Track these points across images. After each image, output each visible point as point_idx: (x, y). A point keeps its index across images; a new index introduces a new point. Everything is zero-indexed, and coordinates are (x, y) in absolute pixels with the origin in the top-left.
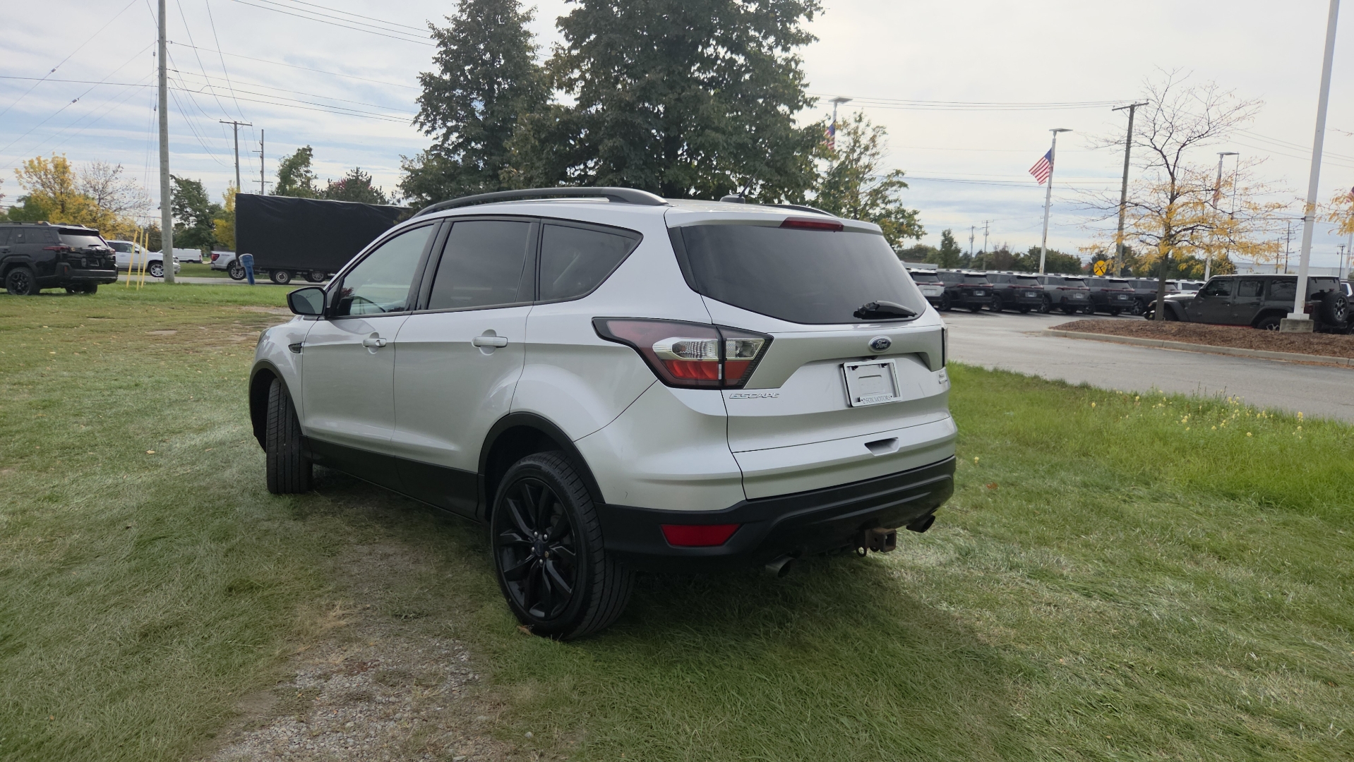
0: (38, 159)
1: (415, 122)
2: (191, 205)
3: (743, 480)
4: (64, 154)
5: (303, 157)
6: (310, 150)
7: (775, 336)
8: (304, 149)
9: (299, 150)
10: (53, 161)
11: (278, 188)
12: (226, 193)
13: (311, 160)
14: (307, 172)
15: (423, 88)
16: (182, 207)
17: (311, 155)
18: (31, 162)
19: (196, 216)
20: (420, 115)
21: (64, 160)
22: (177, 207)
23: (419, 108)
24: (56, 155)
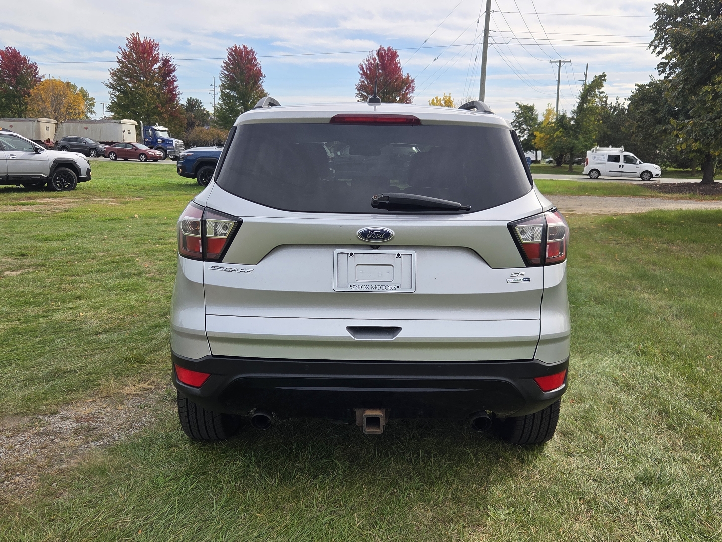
0: (436, 98)
1: (650, 46)
2: (526, 123)
3: (208, 338)
4: (450, 94)
5: (599, 81)
6: (604, 76)
7: (244, 219)
8: (600, 76)
9: (595, 77)
10: (444, 99)
11: (578, 108)
12: (545, 113)
13: (604, 84)
14: (601, 93)
15: (657, 16)
16: (521, 125)
17: (605, 80)
18: (433, 100)
19: (529, 130)
20: (654, 41)
21: (450, 98)
22: (517, 125)
23: (653, 33)
24: (446, 95)
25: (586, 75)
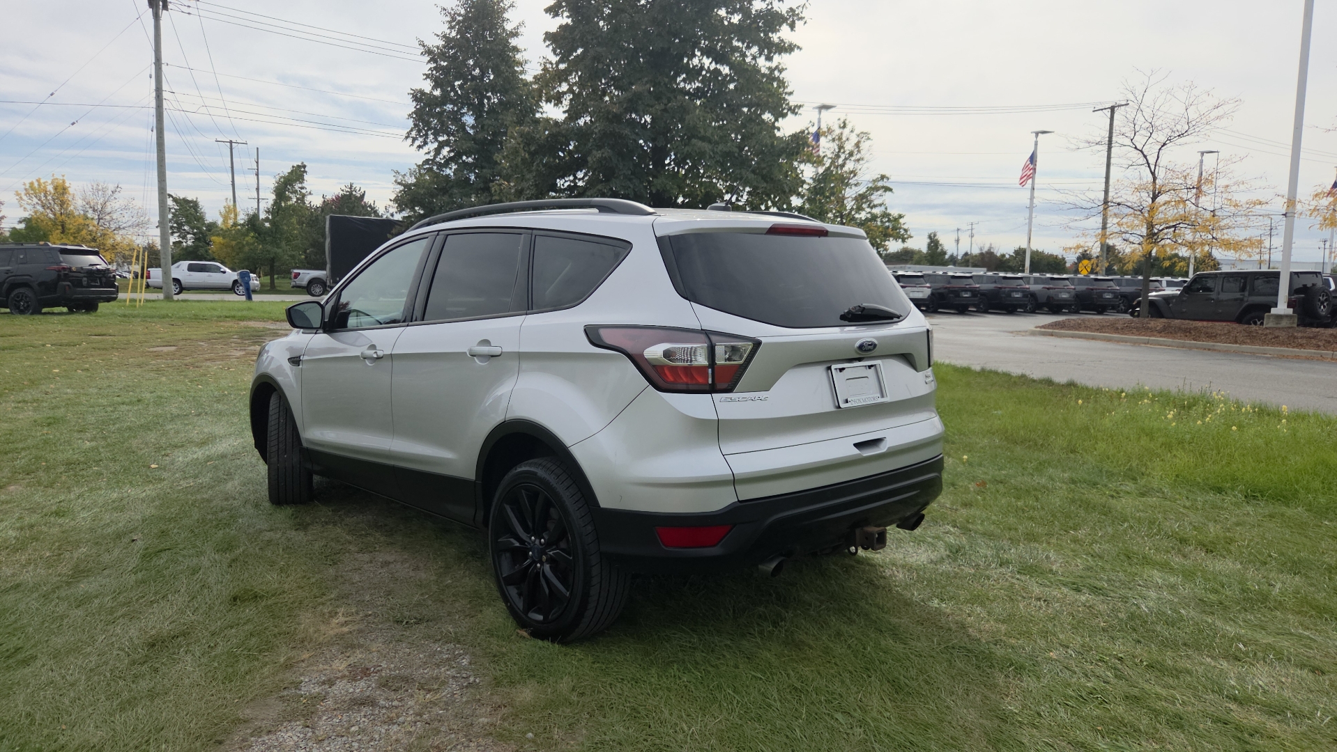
0: (38, 181)
1: (407, 138)
2: (188, 223)
3: (734, 481)
4: (63, 176)
5: (298, 173)
6: (304, 167)
7: (764, 340)
8: (298, 166)
9: (293, 167)
10: (52, 183)
11: (273, 205)
12: (223, 210)
13: (306, 177)
14: (302, 188)
15: (414, 104)
16: (180, 225)
17: (305, 172)
18: (32, 184)
19: (194, 234)
20: (412, 130)
21: (64, 181)
22: (175, 225)
23: (411, 123)
24: (56, 177)
25: (257, 163)
